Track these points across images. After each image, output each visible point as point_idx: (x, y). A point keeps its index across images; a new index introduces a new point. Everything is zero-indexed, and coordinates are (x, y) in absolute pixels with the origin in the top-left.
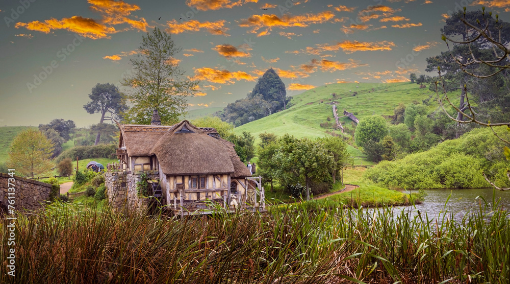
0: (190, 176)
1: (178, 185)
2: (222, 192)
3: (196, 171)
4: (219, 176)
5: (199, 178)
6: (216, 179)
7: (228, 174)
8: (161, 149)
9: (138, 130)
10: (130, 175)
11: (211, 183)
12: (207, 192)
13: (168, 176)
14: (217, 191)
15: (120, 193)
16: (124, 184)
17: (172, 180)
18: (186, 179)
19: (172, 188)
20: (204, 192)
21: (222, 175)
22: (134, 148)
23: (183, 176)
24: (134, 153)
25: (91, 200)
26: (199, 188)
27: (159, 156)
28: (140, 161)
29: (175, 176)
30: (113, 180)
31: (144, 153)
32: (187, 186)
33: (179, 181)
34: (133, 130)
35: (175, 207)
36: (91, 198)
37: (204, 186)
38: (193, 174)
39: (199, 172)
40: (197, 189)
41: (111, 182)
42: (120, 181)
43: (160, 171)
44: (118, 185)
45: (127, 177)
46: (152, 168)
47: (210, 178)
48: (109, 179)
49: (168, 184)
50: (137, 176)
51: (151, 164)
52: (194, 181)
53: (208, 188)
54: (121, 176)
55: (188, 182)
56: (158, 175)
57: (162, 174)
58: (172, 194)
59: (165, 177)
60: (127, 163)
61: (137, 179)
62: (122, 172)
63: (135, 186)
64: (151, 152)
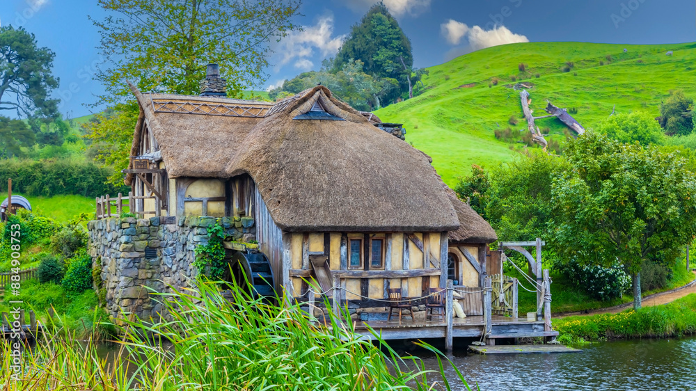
0: (344, 233)
1: (313, 257)
2: (426, 279)
3: (361, 220)
4: (420, 237)
5: (368, 241)
6: (411, 244)
7: (443, 232)
8: (264, 159)
9: (189, 109)
10: (171, 227)
11: (397, 255)
12: (387, 278)
13: (289, 232)
14: (413, 275)
15: (142, 274)
16: (151, 252)
17: (297, 241)
18: (335, 242)
19: (296, 266)
20: (379, 278)
21: (426, 232)
22: (184, 156)
23: (326, 234)
24: (185, 170)
25: (52, 291)
26: (366, 268)
27: (260, 177)
28: (199, 191)
29: (305, 233)
30: (124, 239)
31: (211, 170)
32: (335, 263)
33: (316, 246)
34: (175, 108)
36: (52, 285)
37: (379, 261)
38: (355, 230)
39: (371, 223)
40: (361, 269)
41: (114, 246)
42: (141, 244)
43: (257, 217)
44: (136, 255)
45: (161, 233)
46: (229, 212)
47: (396, 243)
48: (109, 237)
49: (286, 253)
50: (196, 231)
51: (227, 199)
52: (355, 248)
53: (389, 268)
54: (145, 229)
55: (338, 250)
56: (253, 229)
57: (264, 226)
58: (292, 283)
59: (280, 235)
60: (163, 197)
61: (195, 238)
62: (146, 219)
63: (188, 255)
64: (230, 167)
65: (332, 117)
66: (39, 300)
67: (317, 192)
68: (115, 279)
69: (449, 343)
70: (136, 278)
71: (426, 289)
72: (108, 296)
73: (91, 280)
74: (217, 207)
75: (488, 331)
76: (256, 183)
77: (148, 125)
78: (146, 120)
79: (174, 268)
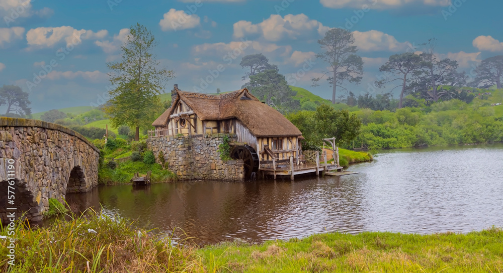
0: (272, 137)
1: (265, 146)
2: (293, 153)
4: (291, 138)
5: (278, 140)
6: (289, 141)
7: (296, 137)
9: (197, 96)
10: (200, 139)
11: (287, 145)
12: (283, 153)
14: (289, 152)
15: (187, 156)
16: (189, 148)
17: (260, 140)
18: (270, 141)
19: (260, 150)
20: (281, 153)
21: (292, 137)
23: (268, 138)
24: (207, 117)
25: (139, 164)
26: (278, 150)
27: (243, 119)
28: (210, 125)
29: (262, 138)
30: (180, 143)
31: (215, 117)
32: (270, 148)
33: (265, 142)
35: (275, 168)
36: (139, 162)
37: (281, 147)
38: (275, 137)
41: (173, 146)
42: (187, 145)
43: (237, 133)
44: (185, 149)
45: (193, 141)
46: (219, 132)
47: (285, 141)
48: (169, 143)
49: (258, 145)
50: (217, 139)
51: (218, 128)
52: (275, 143)
53: (284, 149)
54: (187, 140)
55: (271, 144)
56: (236, 137)
57: (243, 136)
58: (261, 156)
59: (255, 139)
60: (195, 128)
61: (217, 142)
62: (186, 136)
63: (211, 148)
64: (221, 116)
65: (249, 99)
66: (136, 168)
67: (262, 123)
68: (175, 158)
69: (318, 173)
70: (186, 158)
72: (170, 165)
73: (155, 159)
74: (215, 131)
75: (327, 168)
76: (239, 121)
77: (182, 102)
78: (181, 100)
79: (202, 153)
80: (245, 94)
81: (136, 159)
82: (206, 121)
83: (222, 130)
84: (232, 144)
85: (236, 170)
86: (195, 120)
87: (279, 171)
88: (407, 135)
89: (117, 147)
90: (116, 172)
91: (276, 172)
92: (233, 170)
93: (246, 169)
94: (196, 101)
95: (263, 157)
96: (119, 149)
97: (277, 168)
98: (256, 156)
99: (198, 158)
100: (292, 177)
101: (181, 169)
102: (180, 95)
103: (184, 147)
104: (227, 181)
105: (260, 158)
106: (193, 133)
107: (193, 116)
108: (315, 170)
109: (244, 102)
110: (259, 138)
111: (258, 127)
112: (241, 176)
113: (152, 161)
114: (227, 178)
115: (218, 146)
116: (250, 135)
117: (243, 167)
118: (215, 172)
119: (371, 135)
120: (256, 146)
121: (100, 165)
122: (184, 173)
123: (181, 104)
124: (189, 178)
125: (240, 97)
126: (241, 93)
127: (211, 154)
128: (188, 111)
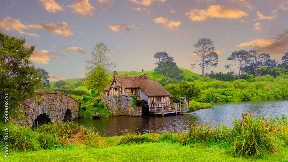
0: (156, 97)
1: (152, 101)
2: (166, 103)
3: (159, 95)
5: (159, 98)
6: (164, 98)
7: (168, 96)
10: (124, 97)
11: (163, 100)
12: (162, 104)
14: (165, 103)
16: (119, 101)
17: (150, 98)
18: (155, 98)
19: (150, 102)
20: (160, 104)
21: (166, 96)
22: (126, 85)
23: (154, 97)
25: (96, 108)
27: (142, 88)
28: (128, 91)
29: (151, 97)
30: (115, 99)
31: (130, 87)
32: (155, 101)
33: (152, 99)
35: (156, 111)
37: (160, 101)
38: (157, 96)
40: (158, 102)
41: (112, 100)
42: (118, 100)
43: (140, 95)
44: (117, 102)
45: (121, 98)
46: (132, 94)
47: (162, 98)
48: (110, 99)
49: (149, 100)
50: (131, 97)
51: (132, 92)
52: (157, 99)
53: (162, 102)
55: (155, 100)
56: (139, 96)
57: (142, 96)
58: (150, 105)
59: (147, 97)
60: (121, 92)
61: (131, 98)
62: (117, 96)
63: (128, 101)
64: (133, 87)
65: (147, 79)
66: (95, 110)
67: (151, 90)
68: (112, 106)
69: (177, 113)
70: (117, 105)
71: (166, 105)
72: (110, 109)
73: (104, 106)
74: (131, 93)
75: (181, 111)
76: (141, 89)
77: (116, 80)
78: (116, 79)
79: (124, 104)
80: (145, 76)
81: (95, 106)
82: (126, 89)
83: (134, 93)
84: (137, 99)
85: (139, 112)
86: (122, 88)
87: (158, 112)
88: (238, 94)
89: (87, 101)
90: (86, 112)
91: (156, 112)
92: (137, 112)
93: (143, 111)
94: (122, 80)
95: (151, 106)
96: (88, 101)
97: (157, 111)
98: (148, 106)
99: (122, 106)
100: (163, 115)
101: (115, 111)
102: (115, 77)
103: (116, 101)
104: (135, 116)
105: (150, 106)
106: (121, 95)
107: (121, 87)
108: (175, 112)
109: (144, 80)
110: (149, 97)
111: (149, 92)
112: (141, 114)
113: (103, 107)
114: (135, 115)
115: (131, 100)
116: (145, 95)
117: (141, 110)
118: (130, 112)
119: (219, 94)
120: (148, 101)
121: (79, 109)
122: (116, 113)
123: (116, 81)
124: (119, 115)
125: (142, 78)
126: (143, 76)
127: (128, 104)
128: (119, 84)
